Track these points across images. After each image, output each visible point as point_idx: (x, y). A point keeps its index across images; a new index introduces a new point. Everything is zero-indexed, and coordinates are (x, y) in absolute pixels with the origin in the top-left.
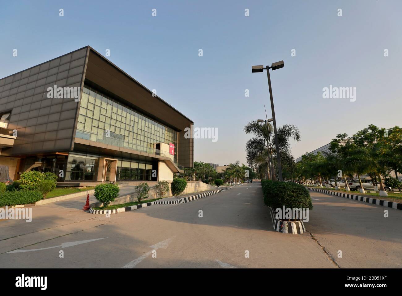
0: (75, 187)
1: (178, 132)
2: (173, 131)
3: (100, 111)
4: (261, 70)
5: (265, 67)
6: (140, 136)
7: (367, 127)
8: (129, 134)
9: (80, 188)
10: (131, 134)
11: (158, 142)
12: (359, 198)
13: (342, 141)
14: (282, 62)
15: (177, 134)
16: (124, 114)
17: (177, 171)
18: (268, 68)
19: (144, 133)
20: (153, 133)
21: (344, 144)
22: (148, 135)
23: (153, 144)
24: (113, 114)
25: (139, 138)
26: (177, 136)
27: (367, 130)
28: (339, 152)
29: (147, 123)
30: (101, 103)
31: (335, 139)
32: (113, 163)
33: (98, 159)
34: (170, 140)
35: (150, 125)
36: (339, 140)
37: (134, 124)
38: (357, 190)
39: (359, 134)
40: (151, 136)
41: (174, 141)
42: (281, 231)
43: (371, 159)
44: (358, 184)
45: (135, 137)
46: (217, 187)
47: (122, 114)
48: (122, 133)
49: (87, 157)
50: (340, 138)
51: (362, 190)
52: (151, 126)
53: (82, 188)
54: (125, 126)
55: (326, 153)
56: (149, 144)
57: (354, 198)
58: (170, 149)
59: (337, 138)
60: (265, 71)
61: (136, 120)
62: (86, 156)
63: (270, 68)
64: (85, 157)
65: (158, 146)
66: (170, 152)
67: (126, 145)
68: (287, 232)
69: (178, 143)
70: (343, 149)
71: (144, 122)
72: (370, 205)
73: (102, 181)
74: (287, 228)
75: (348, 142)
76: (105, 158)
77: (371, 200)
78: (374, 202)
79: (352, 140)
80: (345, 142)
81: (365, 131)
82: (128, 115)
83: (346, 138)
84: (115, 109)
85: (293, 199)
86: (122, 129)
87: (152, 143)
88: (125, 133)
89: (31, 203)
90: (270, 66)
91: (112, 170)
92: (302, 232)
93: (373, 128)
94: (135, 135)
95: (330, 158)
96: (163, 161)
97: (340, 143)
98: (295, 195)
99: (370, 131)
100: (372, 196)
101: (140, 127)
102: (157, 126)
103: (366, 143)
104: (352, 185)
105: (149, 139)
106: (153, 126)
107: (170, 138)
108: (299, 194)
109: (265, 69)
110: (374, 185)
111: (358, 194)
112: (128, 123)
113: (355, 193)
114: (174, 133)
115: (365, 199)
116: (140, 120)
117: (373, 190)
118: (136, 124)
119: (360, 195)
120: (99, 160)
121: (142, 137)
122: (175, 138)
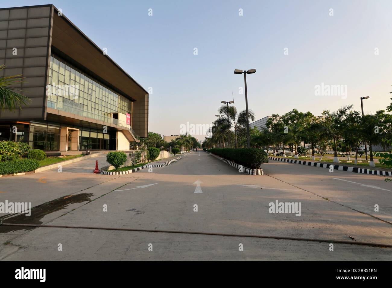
0: (55, 156)
1: (132, 102)
2: (128, 101)
3: (58, 77)
4: (240, 73)
5: (243, 71)
6: (98, 105)
7: (292, 110)
8: (88, 103)
9: (61, 157)
10: (89, 102)
11: (114, 112)
12: (283, 160)
13: (275, 120)
14: (255, 70)
15: (131, 104)
16: (82, 81)
17: (134, 141)
18: (245, 72)
19: (102, 103)
20: (109, 102)
21: (276, 122)
22: (105, 105)
23: (110, 114)
24: (71, 80)
25: (97, 107)
26: (131, 106)
27: (292, 113)
28: (273, 127)
29: (104, 92)
30: (59, 68)
31: (270, 118)
32: (73, 133)
33: (59, 128)
34: (125, 110)
35: (107, 93)
36: (273, 119)
37: (92, 93)
38: (280, 156)
39: (286, 115)
40: (108, 106)
41: (128, 111)
42: (252, 174)
43: (293, 134)
44: (282, 151)
45: (93, 106)
46: (174, 154)
47: (80, 81)
48: (81, 102)
49: (49, 127)
50: (274, 118)
51: (284, 155)
52: (108, 95)
53: (63, 157)
54: (84, 95)
55: (263, 129)
56: (106, 114)
57: (280, 160)
58: (127, 119)
59: (272, 117)
60: (243, 74)
61: (94, 89)
62: (48, 125)
63: (247, 72)
64: (46, 126)
65: (116, 116)
66: (127, 121)
67: (85, 114)
68: (256, 174)
69: (132, 113)
70: (275, 125)
71: (101, 90)
72: (289, 163)
73: (66, 151)
74: (256, 173)
75: (279, 121)
76: (68, 128)
77: (290, 161)
78: (292, 161)
79: (282, 120)
80: (277, 121)
81: (290, 114)
82: (86, 83)
83: (278, 118)
84: (73, 76)
85: (260, 157)
86: (81, 97)
87: (109, 112)
88: (83, 102)
89: (32, 171)
90: (246, 71)
91: (73, 140)
92: (263, 174)
93: (295, 111)
94: (93, 104)
95: (266, 132)
96: (121, 131)
97: (273, 121)
98: (261, 155)
99: (293, 113)
100: (290, 158)
101: (97, 96)
102: (114, 95)
103: (290, 122)
104: (278, 152)
105: (106, 109)
106: (110, 95)
107: (125, 108)
108: (263, 154)
109: (243, 72)
110: (291, 152)
111: (282, 157)
112: (86, 91)
113: (280, 157)
114: (129, 103)
115: (286, 160)
116: (98, 89)
117: (290, 155)
118: (94, 93)
119: (283, 158)
120: (60, 130)
121: (100, 107)
122: (129, 108)
